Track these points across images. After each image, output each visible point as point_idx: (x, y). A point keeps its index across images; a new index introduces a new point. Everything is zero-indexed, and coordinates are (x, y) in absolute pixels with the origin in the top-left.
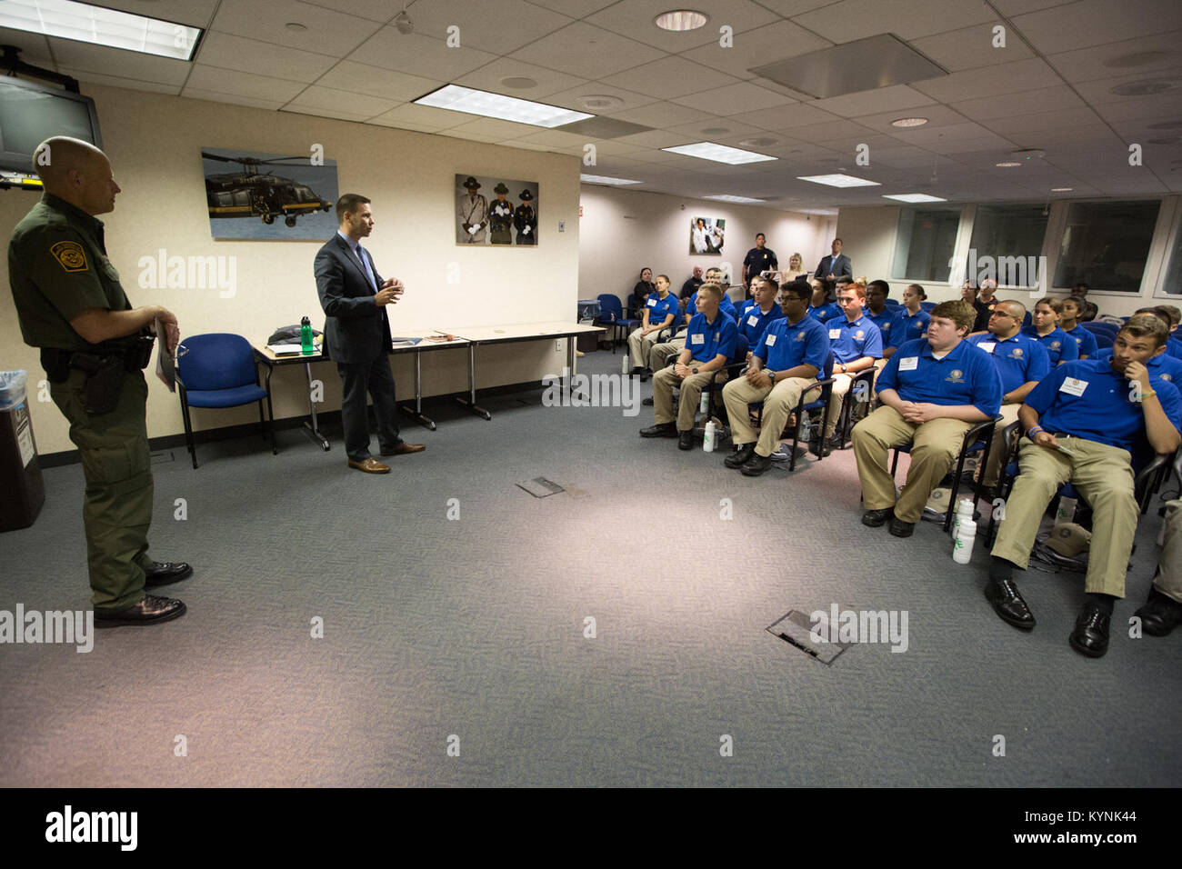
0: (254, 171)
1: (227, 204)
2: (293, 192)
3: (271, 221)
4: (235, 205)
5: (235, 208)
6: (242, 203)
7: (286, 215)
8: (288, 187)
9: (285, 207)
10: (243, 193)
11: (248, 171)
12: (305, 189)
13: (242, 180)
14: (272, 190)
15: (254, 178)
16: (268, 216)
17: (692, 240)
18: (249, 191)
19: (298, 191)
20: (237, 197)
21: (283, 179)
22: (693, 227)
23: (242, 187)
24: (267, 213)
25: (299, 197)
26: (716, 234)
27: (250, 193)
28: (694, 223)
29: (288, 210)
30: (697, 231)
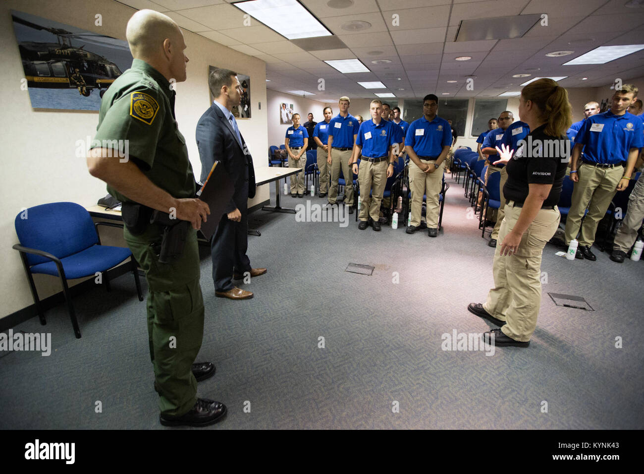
0: (67, 43)
1: (45, 74)
2: (103, 68)
3: (87, 94)
4: (52, 76)
5: (52, 78)
6: (58, 74)
7: (99, 88)
8: (100, 63)
9: (98, 81)
10: (59, 64)
11: (62, 43)
12: (113, 66)
13: (57, 51)
14: (86, 64)
15: (69, 51)
16: (84, 89)
17: (281, 116)
18: (65, 62)
19: (108, 67)
20: (54, 68)
21: (94, 55)
22: (281, 108)
23: (59, 58)
24: (84, 85)
25: (109, 73)
26: (290, 112)
27: (66, 64)
28: (282, 106)
29: (101, 84)
30: (283, 110)
